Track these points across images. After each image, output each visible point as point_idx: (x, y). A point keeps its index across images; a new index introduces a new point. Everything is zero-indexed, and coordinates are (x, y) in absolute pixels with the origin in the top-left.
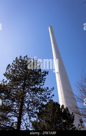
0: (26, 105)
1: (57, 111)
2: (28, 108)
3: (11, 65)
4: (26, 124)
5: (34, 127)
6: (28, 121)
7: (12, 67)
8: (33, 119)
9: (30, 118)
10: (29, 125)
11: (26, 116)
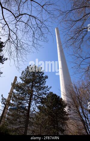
0: (34, 96)
1: (54, 100)
2: (35, 98)
3: (24, 71)
4: (33, 107)
5: (39, 109)
6: (35, 106)
7: (25, 73)
8: (38, 105)
9: (36, 104)
10: (35, 108)
11: (33, 103)
